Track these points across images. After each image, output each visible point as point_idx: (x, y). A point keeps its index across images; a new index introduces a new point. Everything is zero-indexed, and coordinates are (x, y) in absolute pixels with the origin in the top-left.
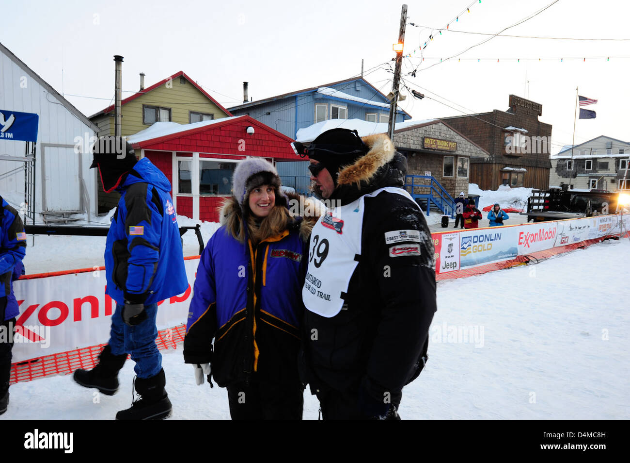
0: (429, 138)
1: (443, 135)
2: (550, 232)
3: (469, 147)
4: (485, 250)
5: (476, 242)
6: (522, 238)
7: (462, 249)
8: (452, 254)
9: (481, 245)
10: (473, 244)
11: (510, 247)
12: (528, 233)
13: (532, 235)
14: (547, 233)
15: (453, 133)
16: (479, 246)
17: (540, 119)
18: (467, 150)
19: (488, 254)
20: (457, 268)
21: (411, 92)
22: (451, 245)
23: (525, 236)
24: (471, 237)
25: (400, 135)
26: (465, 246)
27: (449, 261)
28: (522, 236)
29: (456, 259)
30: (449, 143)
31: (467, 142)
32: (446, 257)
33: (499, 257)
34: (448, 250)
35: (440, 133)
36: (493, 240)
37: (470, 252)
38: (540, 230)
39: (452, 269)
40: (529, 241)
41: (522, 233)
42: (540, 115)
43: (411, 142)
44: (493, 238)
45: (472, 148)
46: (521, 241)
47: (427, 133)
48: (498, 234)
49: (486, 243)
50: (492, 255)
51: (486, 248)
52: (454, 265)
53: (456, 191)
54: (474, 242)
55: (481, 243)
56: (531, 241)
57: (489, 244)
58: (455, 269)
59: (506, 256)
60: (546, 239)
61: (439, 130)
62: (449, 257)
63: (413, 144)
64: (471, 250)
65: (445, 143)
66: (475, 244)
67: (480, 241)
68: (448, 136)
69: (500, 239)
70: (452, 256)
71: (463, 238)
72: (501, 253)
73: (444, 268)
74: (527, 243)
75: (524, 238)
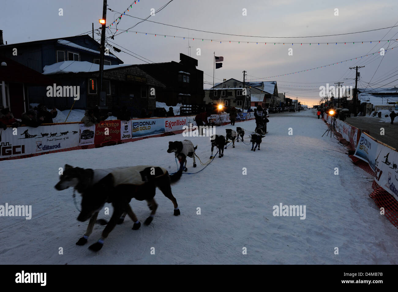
0: (130, 75)
1: (138, 73)
2: (183, 121)
3: (154, 81)
4: (146, 129)
5: (142, 125)
6: (167, 124)
7: (133, 128)
8: (127, 131)
9: (144, 127)
10: (140, 126)
11: (160, 129)
12: (170, 121)
13: (173, 122)
14: (181, 122)
15: (144, 73)
16: (143, 127)
17: (197, 68)
18: (153, 82)
19: (149, 131)
20: (131, 137)
21: (112, 48)
22: (126, 126)
23: (169, 123)
24: (138, 123)
25: (111, 72)
26: (135, 127)
27: (126, 134)
28: (167, 123)
29: (130, 133)
30: (142, 79)
31: (153, 78)
32: (124, 132)
33: (155, 133)
34: (124, 128)
35: (136, 72)
36: (151, 124)
37: (139, 130)
38: (177, 120)
39: (128, 138)
40: (171, 125)
41: (167, 121)
42: (197, 66)
43: (119, 77)
44: (151, 123)
45: (156, 81)
46: (167, 125)
47: (129, 72)
48: (153, 122)
49: (147, 126)
50: (151, 132)
51: (147, 128)
52: (129, 136)
53: (149, 105)
54: (140, 125)
55: (144, 126)
56: (173, 126)
57: (148, 127)
58: (130, 138)
59: (159, 132)
60: (181, 125)
61: (136, 71)
62: (126, 132)
63: (120, 78)
64: (139, 129)
65: (140, 78)
66: (141, 126)
67: (143, 125)
68: (141, 74)
69: (155, 124)
70: (128, 132)
71: (133, 123)
72: (156, 131)
73: (123, 138)
74: (170, 126)
75: (168, 124)
